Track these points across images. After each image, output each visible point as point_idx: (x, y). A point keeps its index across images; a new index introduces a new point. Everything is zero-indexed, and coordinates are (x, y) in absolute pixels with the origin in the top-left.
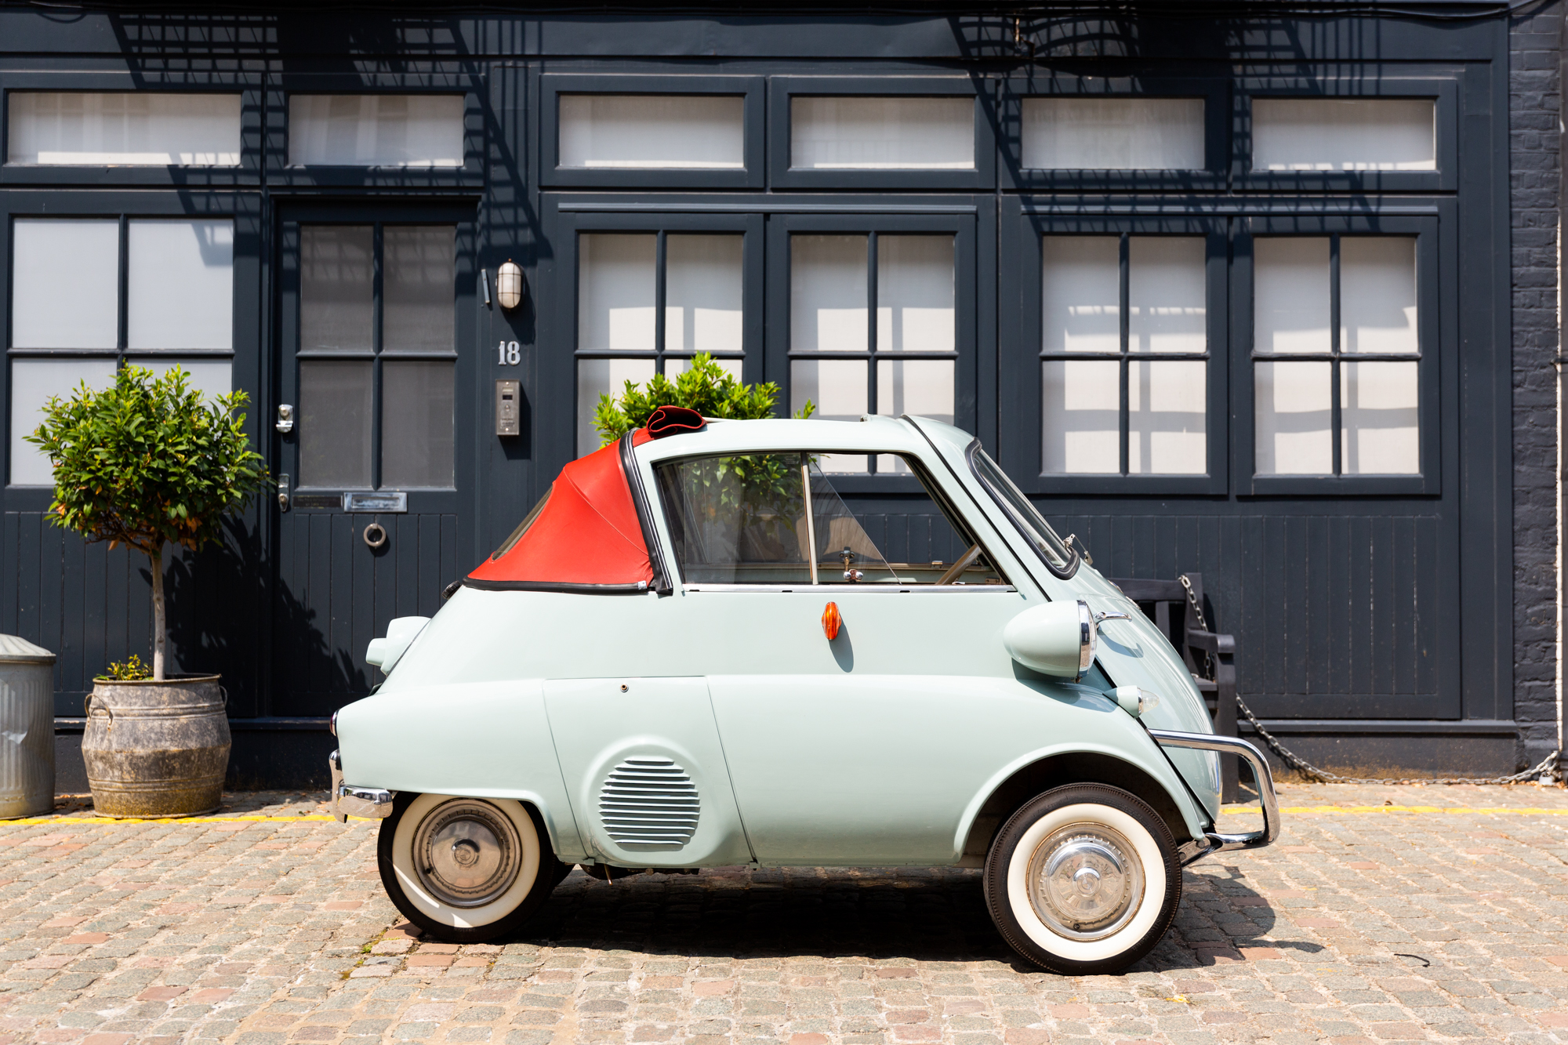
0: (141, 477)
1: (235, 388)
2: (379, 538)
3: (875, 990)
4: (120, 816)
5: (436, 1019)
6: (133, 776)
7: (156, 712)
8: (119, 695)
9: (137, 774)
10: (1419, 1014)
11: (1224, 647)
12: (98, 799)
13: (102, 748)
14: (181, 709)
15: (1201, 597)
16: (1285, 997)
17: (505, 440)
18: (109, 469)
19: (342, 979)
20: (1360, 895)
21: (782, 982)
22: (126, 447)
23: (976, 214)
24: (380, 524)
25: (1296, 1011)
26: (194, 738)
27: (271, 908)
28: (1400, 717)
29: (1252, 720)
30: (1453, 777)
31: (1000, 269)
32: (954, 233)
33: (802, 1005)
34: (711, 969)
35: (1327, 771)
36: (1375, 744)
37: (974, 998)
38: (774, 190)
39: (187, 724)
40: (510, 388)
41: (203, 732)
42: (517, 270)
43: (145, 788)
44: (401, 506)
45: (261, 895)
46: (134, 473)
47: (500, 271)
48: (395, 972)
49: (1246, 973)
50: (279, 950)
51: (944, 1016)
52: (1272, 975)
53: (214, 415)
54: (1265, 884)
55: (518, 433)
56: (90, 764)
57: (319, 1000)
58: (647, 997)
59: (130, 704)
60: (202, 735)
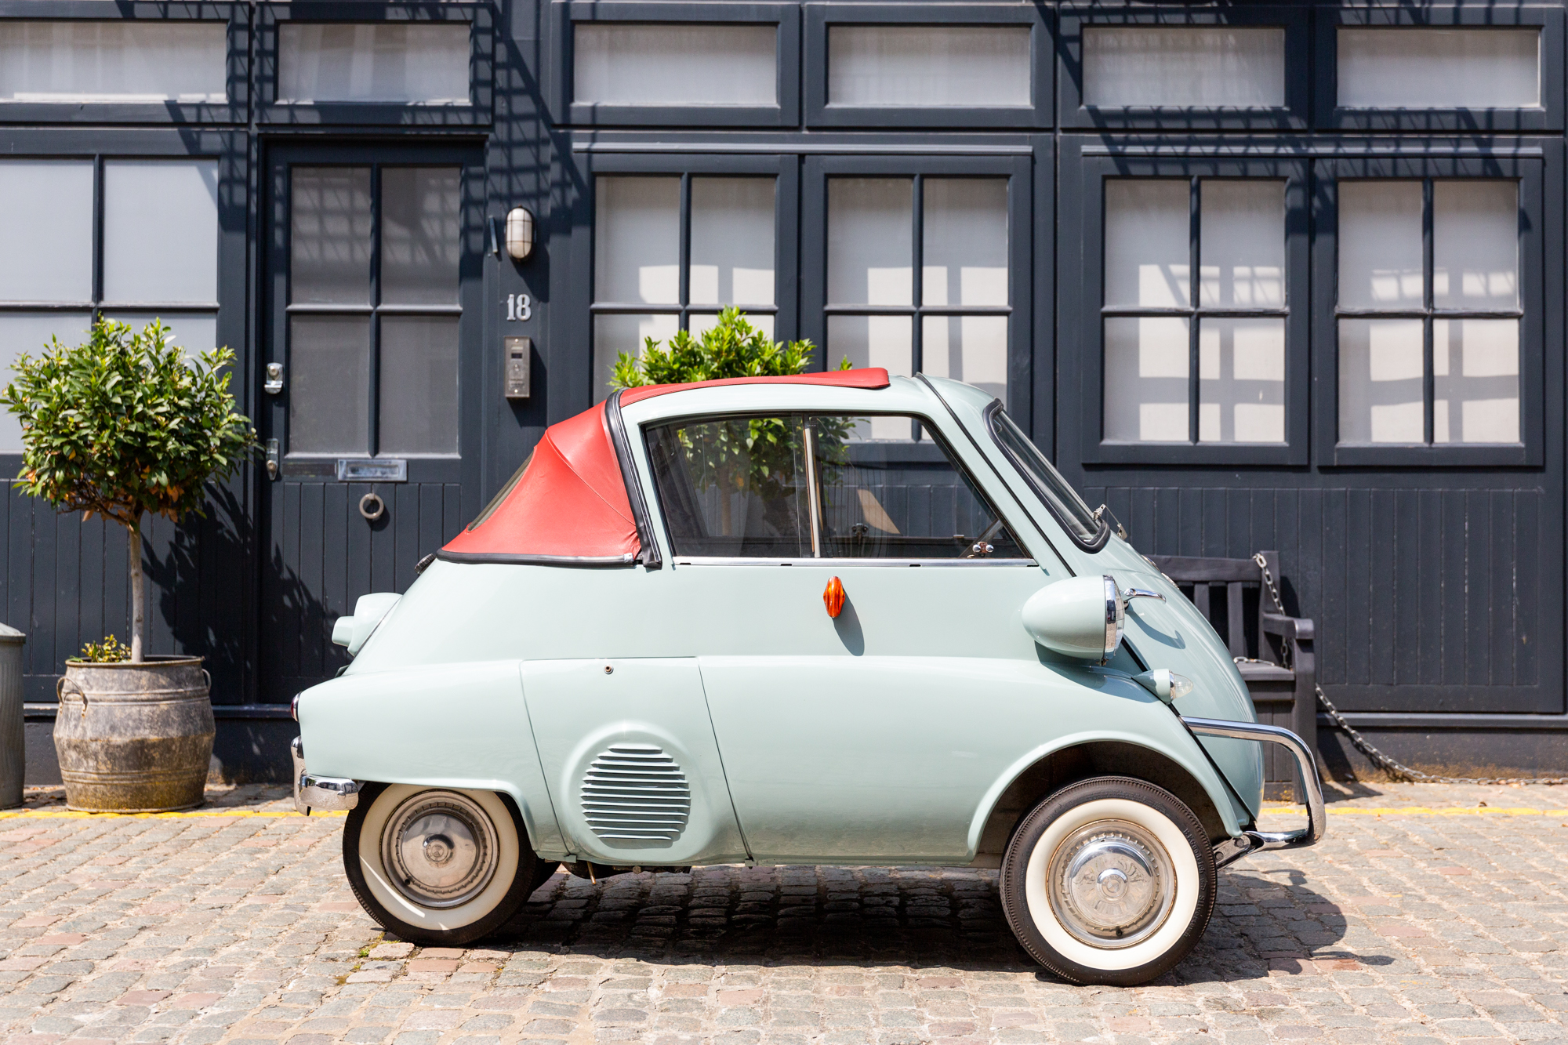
0: (118, 442)
1: (219, 346)
2: (376, 510)
3: (917, 1000)
4: (95, 810)
5: (440, 1028)
6: (110, 766)
7: (134, 697)
8: (94, 678)
9: (114, 764)
10: (1512, 1029)
11: (1302, 633)
12: (72, 791)
13: (76, 736)
14: (161, 694)
15: (1278, 578)
16: (1365, 1011)
17: (515, 403)
18: (84, 432)
19: (338, 984)
20: (1450, 903)
21: (815, 991)
22: (102, 408)
23: (1032, 156)
24: (377, 494)
25: (1377, 1026)
26: (175, 726)
27: (259, 908)
28: (1496, 710)
29: (1333, 712)
30: (1555, 776)
31: (1059, 216)
32: (1007, 177)
33: (836, 1016)
34: (738, 977)
35: (1416, 769)
36: (1468, 740)
37: (1025, 1009)
38: (810, 128)
39: (168, 711)
40: (519, 345)
41: (186, 717)
42: (527, 217)
43: (122, 780)
44: (400, 475)
45: (249, 895)
46: (110, 437)
47: (509, 218)
48: (395, 977)
49: (1323, 985)
50: (269, 953)
51: (992, 1029)
52: (1352, 986)
53: (197, 374)
54: (1346, 890)
55: (528, 395)
56: (63, 753)
57: (312, 1006)
58: (669, 1006)
59: (106, 689)
60: (184, 723)
